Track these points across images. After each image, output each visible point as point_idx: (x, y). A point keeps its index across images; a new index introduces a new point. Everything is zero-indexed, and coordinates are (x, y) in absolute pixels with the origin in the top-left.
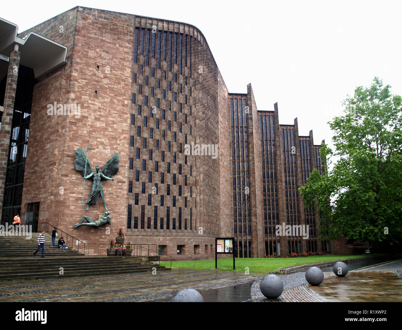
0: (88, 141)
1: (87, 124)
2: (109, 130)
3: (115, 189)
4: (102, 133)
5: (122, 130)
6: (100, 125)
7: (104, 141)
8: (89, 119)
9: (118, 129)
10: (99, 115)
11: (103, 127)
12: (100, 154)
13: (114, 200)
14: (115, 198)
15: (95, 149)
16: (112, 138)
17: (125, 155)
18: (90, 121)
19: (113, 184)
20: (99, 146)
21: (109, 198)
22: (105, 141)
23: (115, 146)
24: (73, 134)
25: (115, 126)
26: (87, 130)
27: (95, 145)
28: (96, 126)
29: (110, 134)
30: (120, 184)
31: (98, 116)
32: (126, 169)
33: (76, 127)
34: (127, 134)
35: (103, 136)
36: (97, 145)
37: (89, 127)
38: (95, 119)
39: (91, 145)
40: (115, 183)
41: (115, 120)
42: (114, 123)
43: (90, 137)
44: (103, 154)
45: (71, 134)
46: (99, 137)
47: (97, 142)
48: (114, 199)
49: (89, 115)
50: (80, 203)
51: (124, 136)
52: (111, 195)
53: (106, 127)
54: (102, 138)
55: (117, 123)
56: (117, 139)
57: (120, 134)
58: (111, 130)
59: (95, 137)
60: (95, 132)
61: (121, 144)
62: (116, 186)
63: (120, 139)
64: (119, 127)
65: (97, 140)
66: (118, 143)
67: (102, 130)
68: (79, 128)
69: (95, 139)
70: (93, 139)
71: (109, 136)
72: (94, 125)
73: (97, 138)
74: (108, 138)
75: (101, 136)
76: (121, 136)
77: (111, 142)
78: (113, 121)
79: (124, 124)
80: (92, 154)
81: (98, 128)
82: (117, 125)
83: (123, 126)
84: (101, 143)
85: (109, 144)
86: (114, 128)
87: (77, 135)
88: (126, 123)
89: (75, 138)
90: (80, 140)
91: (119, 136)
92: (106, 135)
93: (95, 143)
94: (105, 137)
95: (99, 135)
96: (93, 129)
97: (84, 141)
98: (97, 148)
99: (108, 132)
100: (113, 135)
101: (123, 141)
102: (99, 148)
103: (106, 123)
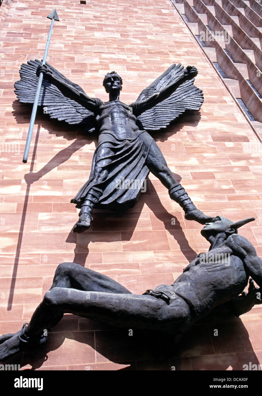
0: (72, 59)
1: (64, 35)
2: (134, 41)
3: (214, 159)
4: (116, 46)
5: (176, 42)
7: (125, 57)
8: (68, 29)
9: (161, 41)
10: (98, 24)
11: (116, 38)
13: (230, 199)
14: (232, 190)
15: (97, 71)
16: (150, 53)
17: (209, 80)
18: (74, 32)
19: (195, 145)
21: (197, 191)
22: (128, 57)
24: (17, 49)
25: (149, 37)
26: (66, 42)
27: (96, 65)
28: (92, 37)
29: (139, 48)
30: (230, 144)
31: (95, 26)
32: (231, 106)
33: (29, 39)
34: (192, 47)
35: (117, 50)
36: (101, 63)
37: (73, 39)
38: (85, 29)
39: (84, 65)
40: (208, 143)
41: (146, 30)
42: (145, 33)
43: (76, 52)
44: (129, 79)
45: (12, 49)
46: (107, 52)
47: (100, 59)
48: (226, 195)
49: (67, 24)
50: (43, 223)
51: (186, 50)
52: (207, 182)
53: (123, 39)
54: (115, 53)
55: (154, 34)
56: (168, 54)
57: (173, 47)
58: (141, 42)
59: (94, 53)
60: (91, 45)
61: (183, 61)
62: (215, 153)
63: (175, 54)
64: (165, 38)
65: (101, 56)
66: (171, 60)
67: (113, 42)
68: (38, 40)
69: (94, 55)
70: (85, 55)
71: (138, 50)
72: (85, 36)
73: (101, 54)
74: (135, 54)
75: (114, 50)
76: (177, 50)
77: (150, 59)
78: (141, 31)
79: (175, 35)
80: (88, 78)
81: (100, 40)
82: (156, 36)
83: (175, 37)
84: (115, 60)
85: (143, 63)
86: (149, 39)
87: (30, 49)
88: (180, 34)
89: (26, 55)
90: (40, 56)
91: (171, 50)
92: (128, 49)
93: (97, 60)
94: (127, 52)
95: (106, 49)
96: (83, 41)
97: (54, 58)
98: (102, 69)
99: (133, 46)
100: (148, 48)
101: (187, 57)
102: (110, 68)
103: (121, 34)
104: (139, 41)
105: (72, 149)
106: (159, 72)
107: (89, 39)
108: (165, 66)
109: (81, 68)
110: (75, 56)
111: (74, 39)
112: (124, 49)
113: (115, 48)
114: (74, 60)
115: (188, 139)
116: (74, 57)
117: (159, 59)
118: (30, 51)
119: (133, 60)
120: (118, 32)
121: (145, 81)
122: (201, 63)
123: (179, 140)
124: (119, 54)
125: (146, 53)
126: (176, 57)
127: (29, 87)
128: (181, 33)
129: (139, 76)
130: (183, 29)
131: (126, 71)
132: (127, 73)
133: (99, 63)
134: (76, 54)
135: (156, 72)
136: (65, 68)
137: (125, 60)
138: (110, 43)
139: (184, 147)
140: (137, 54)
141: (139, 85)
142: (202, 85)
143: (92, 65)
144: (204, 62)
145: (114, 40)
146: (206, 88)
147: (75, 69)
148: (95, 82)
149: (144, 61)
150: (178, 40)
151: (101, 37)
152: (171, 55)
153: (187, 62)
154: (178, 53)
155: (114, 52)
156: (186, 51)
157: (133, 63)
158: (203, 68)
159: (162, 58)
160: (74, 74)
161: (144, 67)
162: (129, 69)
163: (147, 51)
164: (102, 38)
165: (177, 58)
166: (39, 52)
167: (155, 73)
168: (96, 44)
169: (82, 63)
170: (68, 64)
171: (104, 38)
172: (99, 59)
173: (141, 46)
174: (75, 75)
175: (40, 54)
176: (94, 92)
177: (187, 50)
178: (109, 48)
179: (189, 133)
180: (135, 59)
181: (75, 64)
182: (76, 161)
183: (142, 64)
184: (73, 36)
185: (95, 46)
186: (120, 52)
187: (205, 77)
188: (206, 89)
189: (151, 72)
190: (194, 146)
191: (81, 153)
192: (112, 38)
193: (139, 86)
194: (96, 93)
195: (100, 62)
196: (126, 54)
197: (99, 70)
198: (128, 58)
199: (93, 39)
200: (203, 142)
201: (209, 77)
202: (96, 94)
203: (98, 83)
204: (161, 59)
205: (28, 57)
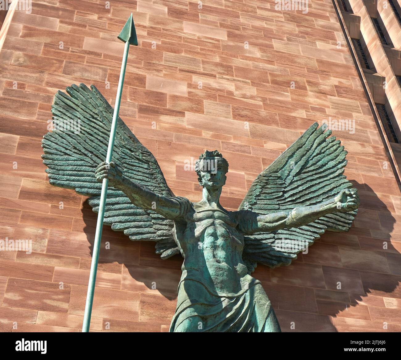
0: (141, 80)
2: (250, 53)
4: (217, 59)
5: (320, 62)
6: (198, 34)
7: (231, 87)
9: (296, 56)
11: (218, 40)
12: (216, 136)
15: (181, 113)
16: (275, 82)
17: (370, 155)
18: (147, 17)
20: (206, 102)
22: (237, 88)
23: (301, 114)
24: (46, 45)
25: (277, 45)
27: (182, 99)
29: (256, 67)
33: (70, 24)
35: (220, 70)
36: (191, 98)
39: (159, 97)
40: (356, 295)
42: (268, 34)
43: (150, 66)
44: (235, 138)
45: (38, 44)
46: (202, 70)
47: (190, 86)
53: (231, 44)
54: (215, 76)
55: (285, 39)
56: (305, 89)
57: (315, 72)
58: (262, 56)
59: (181, 70)
60: (175, 52)
61: (328, 107)
62: (365, 318)
63: (316, 89)
64: (303, 51)
65: (191, 81)
66: (311, 103)
67: (214, 49)
68: (83, 29)
69: (179, 75)
70: (165, 75)
71: (255, 74)
72: (167, 30)
73: (191, 74)
74: (249, 81)
75: (213, 68)
76: (320, 81)
77: (273, 97)
78: (264, 29)
79: (320, 45)
80: (166, 129)
81: (191, 41)
82: (287, 44)
83: (319, 50)
84: (213, 92)
85: (261, 103)
86: (275, 49)
87: (70, 49)
88: (329, 43)
89: (62, 61)
90: (87, 68)
91: (311, 80)
92: (239, 69)
93: (183, 89)
94: (236, 76)
95: (201, 66)
96: (163, 42)
97: (111, 74)
98: (191, 110)
99: (248, 62)
100: (273, 71)
101: (336, 99)
102: (205, 110)
103: (228, 31)
104: (258, 54)
105: (131, 285)
106: (287, 127)
107: (173, 36)
108: (298, 116)
109: (156, 104)
110: (146, 74)
111: (148, 34)
112: (231, 67)
113: (217, 65)
114: (145, 84)
115: (324, 283)
116: (145, 78)
117: (289, 99)
118: (69, 53)
119: (244, 96)
120: (224, 27)
121: (263, 146)
122: (359, 114)
123: (309, 284)
124: (223, 78)
125: (269, 83)
126: (318, 97)
127: (67, 149)
128: (331, 41)
129: (254, 134)
130: (335, 33)
131: (232, 120)
132: (232, 124)
133: (187, 96)
134: (149, 69)
135: (281, 127)
136: (129, 100)
137: (230, 93)
138: (209, 50)
139: (316, 299)
140: (253, 84)
141: (252, 155)
142: (357, 165)
143: (175, 98)
144: (364, 114)
145: (216, 46)
146: (363, 173)
147: (145, 104)
148: (178, 138)
149: (264, 100)
150: (325, 58)
151: (194, 35)
152: (311, 91)
153: (335, 111)
154: (322, 87)
155: (213, 73)
156: (337, 84)
157: (244, 102)
158: (362, 127)
159: (295, 97)
160: (142, 115)
161: (263, 113)
162: (237, 116)
163: (269, 78)
164: (196, 38)
165: (320, 99)
166: (84, 57)
167: (280, 129)
168: (186, 52)
169: (157, 93)
170: (134, 93)
171: (199, 38)
172: (188, 87)
173: (261, 65)
174: (144, 118)
175: (87, 62)
176: (174, 162)
177: (340, 82)
178: (208, 63)
179: (326, 269)
180: (248, 94)
181: (146, 93)
182: (136, 313)
183: (260, 107)
184: (145, 27)
185: (183, 54)
186: (224, 74)
187: (363, 149)
188: (363, 175)
189: (274, 127)
190: (333, 301)
191: (144, 295)
192: (213, 39)
193: (252, 157)
194: (177, 164)
195: (189, 93)
196: (234, 80)
197: (186, 112)
198: (236, 90)
199: (180, 37)
200: (347, 293)
201: (370, 150)
202: (177, 166)
203: (183, 143)
204: (292, 99)
205: (65, 66)
